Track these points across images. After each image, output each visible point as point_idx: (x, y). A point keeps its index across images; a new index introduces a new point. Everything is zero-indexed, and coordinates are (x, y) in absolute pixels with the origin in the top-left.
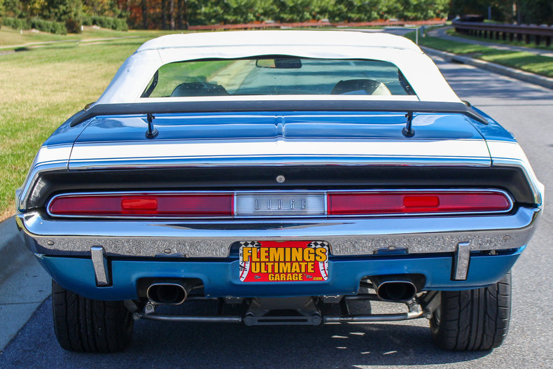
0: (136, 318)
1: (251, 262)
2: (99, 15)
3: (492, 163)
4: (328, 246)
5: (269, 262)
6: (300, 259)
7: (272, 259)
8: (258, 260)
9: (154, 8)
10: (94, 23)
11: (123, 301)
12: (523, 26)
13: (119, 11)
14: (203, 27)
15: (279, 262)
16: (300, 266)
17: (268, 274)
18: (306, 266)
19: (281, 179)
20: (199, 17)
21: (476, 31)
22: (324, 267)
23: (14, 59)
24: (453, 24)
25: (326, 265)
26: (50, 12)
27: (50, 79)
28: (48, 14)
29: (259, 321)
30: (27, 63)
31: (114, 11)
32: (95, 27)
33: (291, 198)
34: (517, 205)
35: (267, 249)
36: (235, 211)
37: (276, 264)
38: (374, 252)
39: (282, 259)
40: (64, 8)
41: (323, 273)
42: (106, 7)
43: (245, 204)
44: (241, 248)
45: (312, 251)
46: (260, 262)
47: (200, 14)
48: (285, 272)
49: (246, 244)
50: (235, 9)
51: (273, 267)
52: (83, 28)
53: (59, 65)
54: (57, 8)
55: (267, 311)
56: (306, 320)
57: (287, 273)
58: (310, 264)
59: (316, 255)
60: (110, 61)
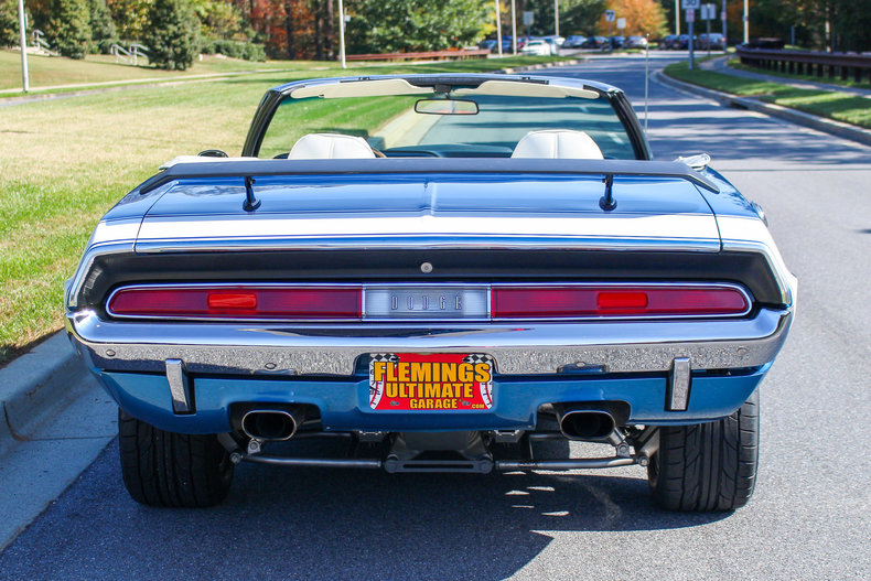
0: (235, 459)
1: (386, 382)
2: (225, 39)
3: (721, 248)
4: (492, 361)
5: (411, 382)
6: (453, 379)
7: (414, 379)
8: (396, 379)
9: (305, 29)
10: (218, 50)
11: (216, 435)
12: (838, 54)
13: (253, 34)
14: (376, 56)
15: (424, 382)
16: (454, 388)
17: (409, 399)
18: (462, 389)
19: (427, 267)
20: (369, 41)
21: (770, 61)
22: (487, 391)
23: (100, 102)
24: (738, 52)
25: (490, 388)
26: (155, 34)
27: (148, 130)
28: (152, 37)
29: (406, 466)
30: (117, 108)
31: (247, 33)
32: (219, 56)
33: (441, 294)
34: (758, 306)
35: (407, 365)
36: (364, 311)
37: (420, 386)
38: (558, 369)
39: (428, 379)
40: (175, 29)
41: (485, 398)
42: (236, 27)
43: (378, 302)
44: (372, 363)
45: (470, 368)
46: (398, 382)
47: (371, 37)
48: (433, 396)
49: (379, 357)
50: (421, 30)
51: (416, 389)
52: (201, 57)
53: (162, 110)
54: (165, 28)
55: (417, 452)
56: (471, 467)
57: (435, 399)
58: (467, 386)
59: (475, 373)
60: (234, 105)
